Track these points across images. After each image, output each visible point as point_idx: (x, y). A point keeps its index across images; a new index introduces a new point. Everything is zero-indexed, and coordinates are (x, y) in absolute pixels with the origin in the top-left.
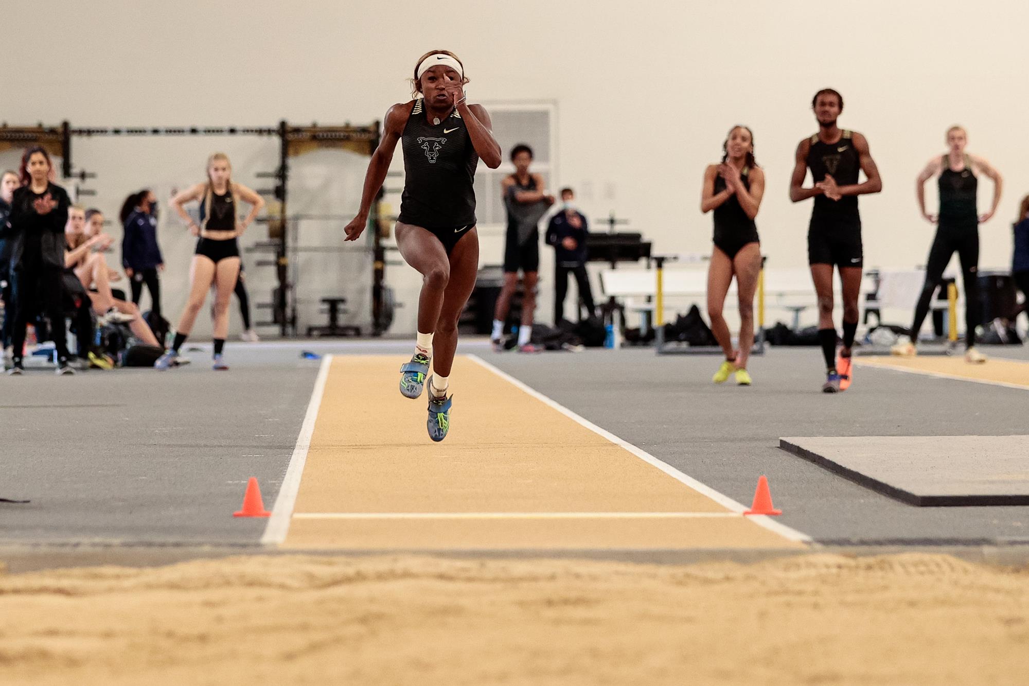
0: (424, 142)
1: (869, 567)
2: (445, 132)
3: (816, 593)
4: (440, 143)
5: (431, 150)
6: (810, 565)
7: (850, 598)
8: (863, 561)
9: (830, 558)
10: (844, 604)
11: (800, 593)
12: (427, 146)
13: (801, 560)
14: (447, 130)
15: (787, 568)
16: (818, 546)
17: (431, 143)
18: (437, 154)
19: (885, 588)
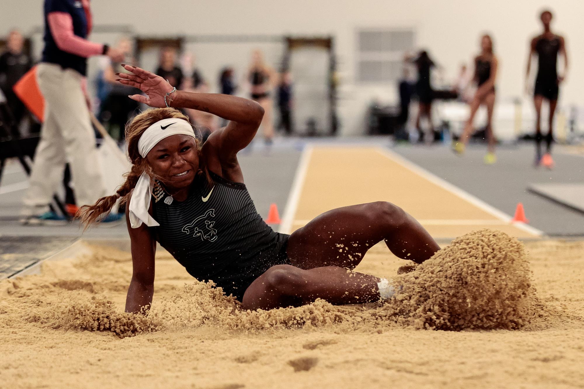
0: (192, 230)
1: (571, 247)
2: (205, 200)
3: (546, 260)
4: (209, 218)
5: (206, 232)
6: (543, 246)
7: (563, 262)
8: (569, 244)
9: (552, 243)
10: (559, 265)
11: (538, 259)
12: (199, 232)
13: (539, 244)
14: (205, 197)
15: (532, 248)
16: (547, 237)
17: (201, 225)
18: (215, 232)
19: (579, 257)
